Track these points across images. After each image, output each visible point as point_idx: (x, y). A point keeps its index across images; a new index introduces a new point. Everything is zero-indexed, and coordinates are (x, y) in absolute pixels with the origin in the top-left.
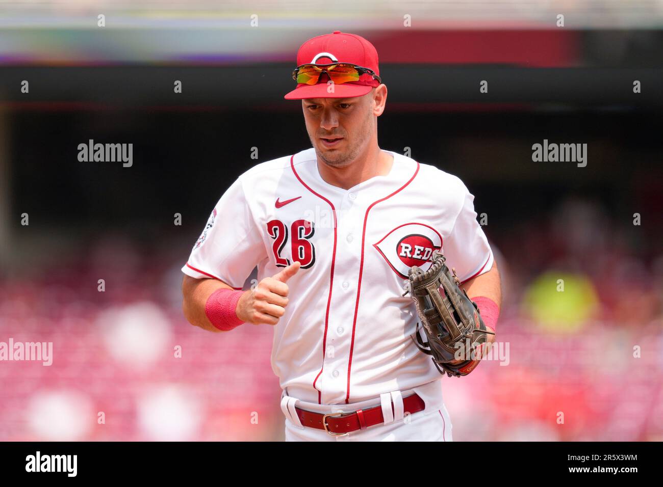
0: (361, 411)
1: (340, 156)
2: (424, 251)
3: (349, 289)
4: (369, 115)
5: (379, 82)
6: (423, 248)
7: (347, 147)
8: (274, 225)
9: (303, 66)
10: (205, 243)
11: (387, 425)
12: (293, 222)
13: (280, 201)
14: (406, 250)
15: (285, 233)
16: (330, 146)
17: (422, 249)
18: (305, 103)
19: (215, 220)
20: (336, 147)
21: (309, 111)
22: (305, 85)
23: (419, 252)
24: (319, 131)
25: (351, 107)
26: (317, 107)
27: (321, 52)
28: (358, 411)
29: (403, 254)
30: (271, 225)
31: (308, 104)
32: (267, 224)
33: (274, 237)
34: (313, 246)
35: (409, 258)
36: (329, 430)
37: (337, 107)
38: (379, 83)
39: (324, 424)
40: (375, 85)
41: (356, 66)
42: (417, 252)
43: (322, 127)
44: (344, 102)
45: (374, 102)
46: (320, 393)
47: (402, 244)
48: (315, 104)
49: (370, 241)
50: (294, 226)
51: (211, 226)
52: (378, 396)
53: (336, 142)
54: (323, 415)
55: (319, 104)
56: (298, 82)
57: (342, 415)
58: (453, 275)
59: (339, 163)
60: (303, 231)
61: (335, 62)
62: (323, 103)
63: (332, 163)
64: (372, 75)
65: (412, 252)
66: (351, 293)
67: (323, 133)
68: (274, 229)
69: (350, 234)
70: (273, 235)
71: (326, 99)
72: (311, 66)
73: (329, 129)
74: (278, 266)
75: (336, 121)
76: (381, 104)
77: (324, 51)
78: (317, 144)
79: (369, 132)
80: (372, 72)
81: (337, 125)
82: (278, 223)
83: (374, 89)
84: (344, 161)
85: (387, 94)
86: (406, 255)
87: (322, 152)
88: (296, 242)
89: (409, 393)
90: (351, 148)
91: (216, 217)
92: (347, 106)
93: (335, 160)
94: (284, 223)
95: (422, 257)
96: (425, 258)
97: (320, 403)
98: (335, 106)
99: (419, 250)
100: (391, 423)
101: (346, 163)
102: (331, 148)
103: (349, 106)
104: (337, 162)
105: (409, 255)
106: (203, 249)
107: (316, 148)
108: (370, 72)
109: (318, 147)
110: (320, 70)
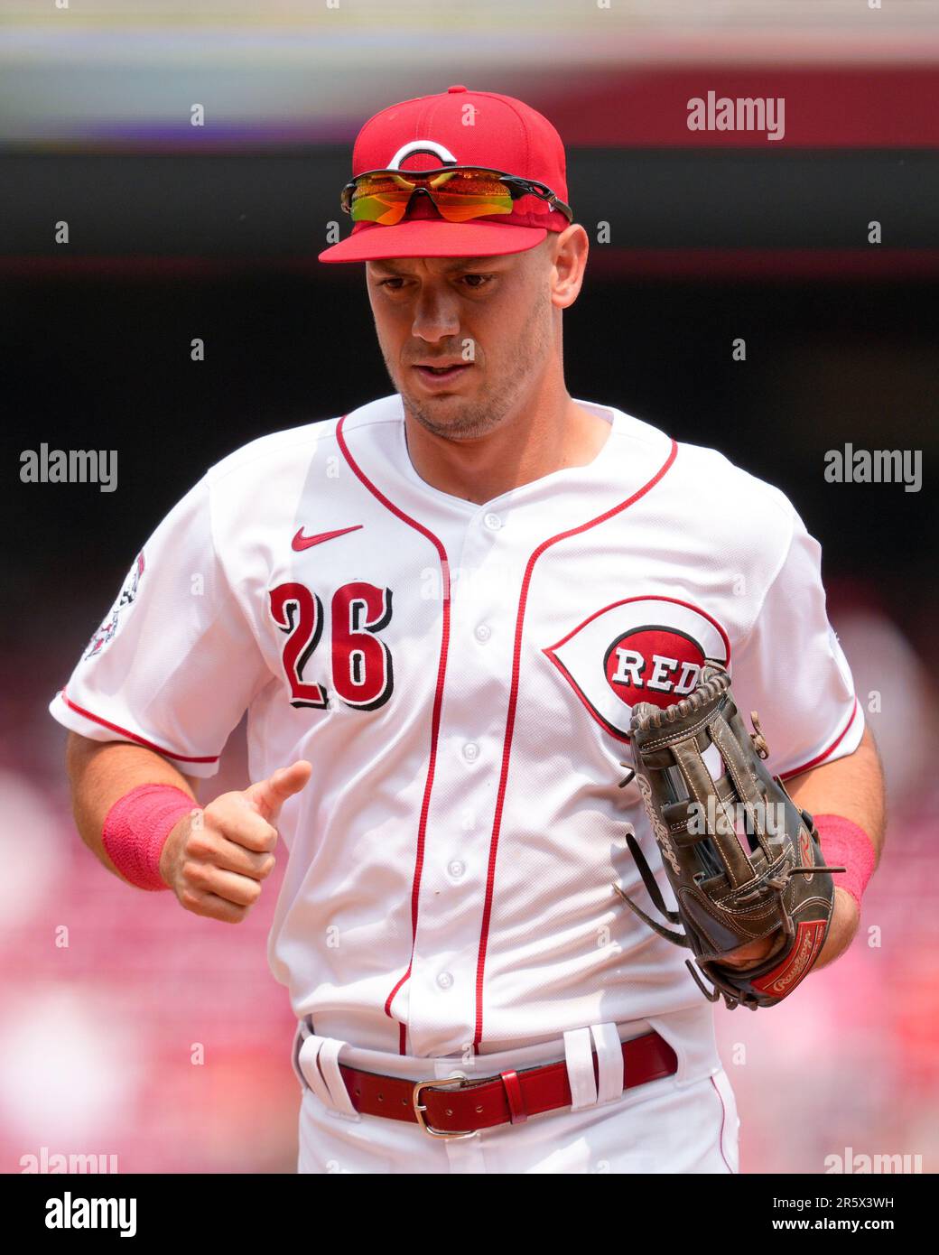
0: (513, 1075)
1: (464, 410)
2: (679, 670)
3: (479, 762)
4: (539, 304)
5: (567, 220)
6: (676, 661)
7: (483, 389)
8: (290, 597)
9: (367, 177)
10: (114, 644)
11: (580, 1111)
12: (337, 589)
13: (306, 534)
14: (629, 665)
15: (316, 618)
16: (438, 384)
17: (673, 664)
18: (373, 273)
19: (141, 584)
20: (454, 387)
21: (384, 294)
22: (373, 225)
23: (664, 673)
24: (408, 345)
25: (493, 282)
26: (405, 283)
27: (412, 138)
28: (505, 1074)
29: (620, 676)
30: (279, 595)
31: (380, 276)
32: (270, 592)
33: (288, 627)
34: (388, 652)
35: (637, 687)
36: (427, 1123)
37: (455, 284)
38: (567, 222)
39: (416, 1105)
40: (555, 226)
41: (504, 175)
42: (658, 672)
43: (416, 334)
44: (473, 270)
45: (554, 270)
46: (403, 1027)
47: (619, 651)
48: (397, 275)
49: (538, 637)
50: (340, 600)
51: (130, 600)
52: (558, 1036)
53: (453, 375)
54: (414, 1084)
55: (410, 276)
56: (355, 218)
57: (463, 1085)
58: (754, 733)
59: (462, 429)
60: (363, 613)
61: (451, 163)
62: (419, 271)
63: (445, 428)
64: (546, 199)
65: (646, 672)
66: (484, 772)
67: (420, 352)
68: (288, 605)
69: (482, 622)
70: (283, 622)
71: (427, 260)
72: (388, 178)
73: (435, 339)
74: (297, 705)
75: (451, 321)
76: (572, 276)
77: (422, 136)
78: (405, 381)
79: (540, 351)
80: (546, 190)
81: (455, 328)
82: (298, 591)
83: (553, 236)
84: (475, 424)
85: (587, 250)
86: (630, 680)
87: (419, 402)
88: (343, 641)
89: (638, 1029)
90: (493, 391)
91: (144, 575)
92: (483, 280)
93: (451, 422)
94: (314, 589)
95: (672, 687)
96: (679, 689)
97: (403, 1052)
98: (451, 279)
99: (665, 667)
100: (589, 1108)
101: (482, 432)
102: (440, 390)
103: (488, 279)
104: (458, 427)
105: (637, 681)
106: (107, 656)
107: (402, 393)
108: (541, 192)
109: (408, 388)
110: (411, 185)
